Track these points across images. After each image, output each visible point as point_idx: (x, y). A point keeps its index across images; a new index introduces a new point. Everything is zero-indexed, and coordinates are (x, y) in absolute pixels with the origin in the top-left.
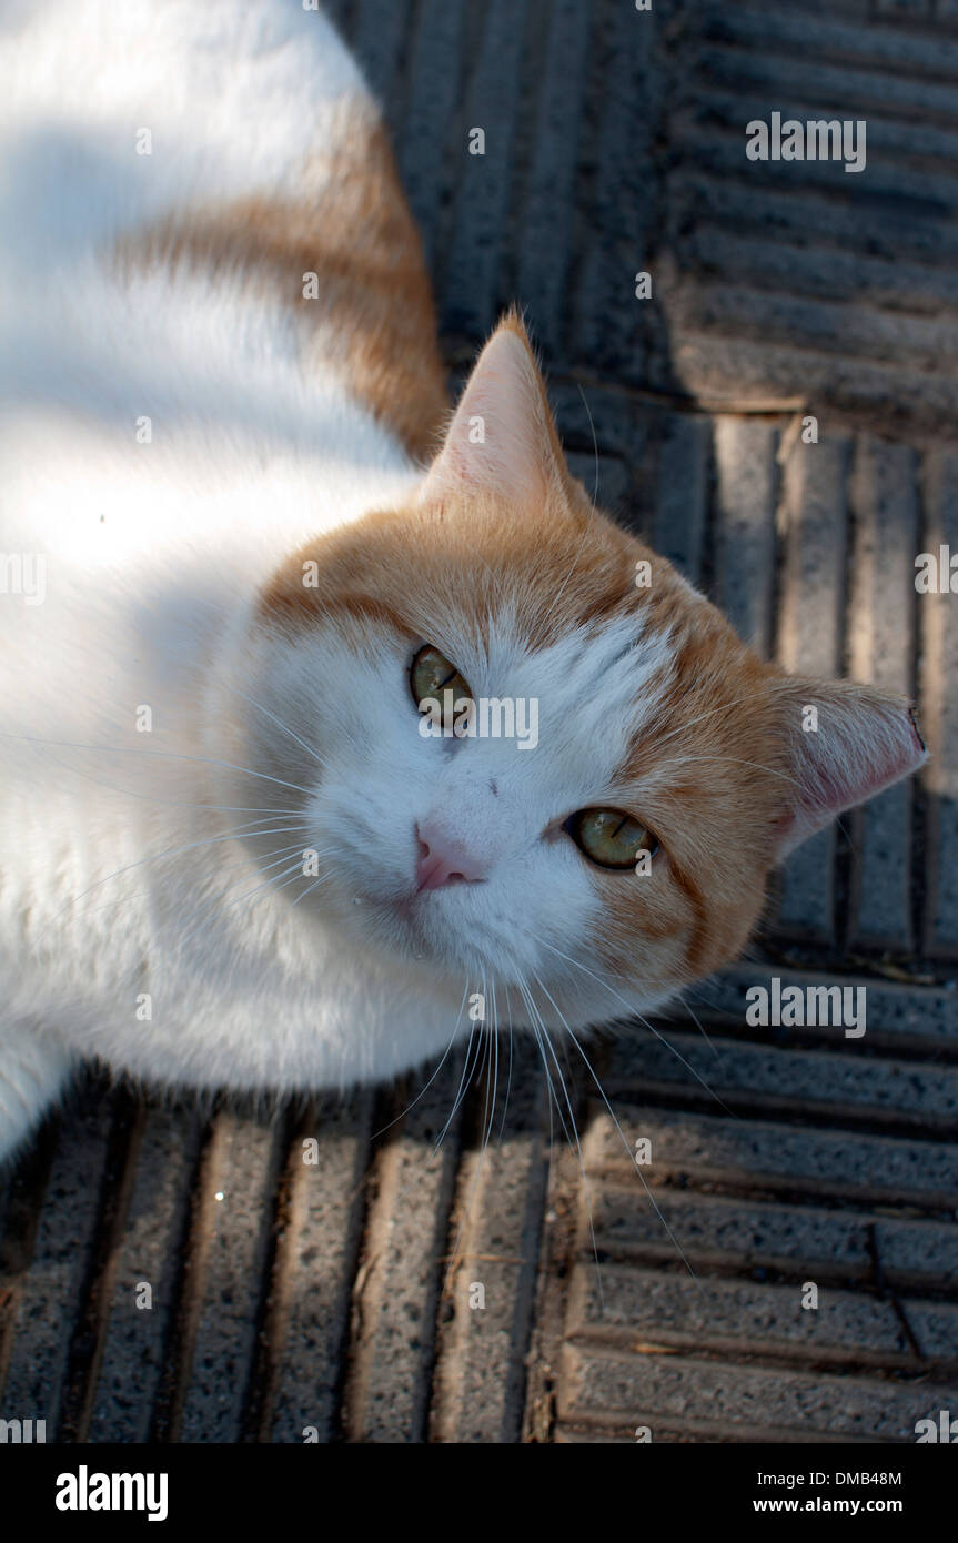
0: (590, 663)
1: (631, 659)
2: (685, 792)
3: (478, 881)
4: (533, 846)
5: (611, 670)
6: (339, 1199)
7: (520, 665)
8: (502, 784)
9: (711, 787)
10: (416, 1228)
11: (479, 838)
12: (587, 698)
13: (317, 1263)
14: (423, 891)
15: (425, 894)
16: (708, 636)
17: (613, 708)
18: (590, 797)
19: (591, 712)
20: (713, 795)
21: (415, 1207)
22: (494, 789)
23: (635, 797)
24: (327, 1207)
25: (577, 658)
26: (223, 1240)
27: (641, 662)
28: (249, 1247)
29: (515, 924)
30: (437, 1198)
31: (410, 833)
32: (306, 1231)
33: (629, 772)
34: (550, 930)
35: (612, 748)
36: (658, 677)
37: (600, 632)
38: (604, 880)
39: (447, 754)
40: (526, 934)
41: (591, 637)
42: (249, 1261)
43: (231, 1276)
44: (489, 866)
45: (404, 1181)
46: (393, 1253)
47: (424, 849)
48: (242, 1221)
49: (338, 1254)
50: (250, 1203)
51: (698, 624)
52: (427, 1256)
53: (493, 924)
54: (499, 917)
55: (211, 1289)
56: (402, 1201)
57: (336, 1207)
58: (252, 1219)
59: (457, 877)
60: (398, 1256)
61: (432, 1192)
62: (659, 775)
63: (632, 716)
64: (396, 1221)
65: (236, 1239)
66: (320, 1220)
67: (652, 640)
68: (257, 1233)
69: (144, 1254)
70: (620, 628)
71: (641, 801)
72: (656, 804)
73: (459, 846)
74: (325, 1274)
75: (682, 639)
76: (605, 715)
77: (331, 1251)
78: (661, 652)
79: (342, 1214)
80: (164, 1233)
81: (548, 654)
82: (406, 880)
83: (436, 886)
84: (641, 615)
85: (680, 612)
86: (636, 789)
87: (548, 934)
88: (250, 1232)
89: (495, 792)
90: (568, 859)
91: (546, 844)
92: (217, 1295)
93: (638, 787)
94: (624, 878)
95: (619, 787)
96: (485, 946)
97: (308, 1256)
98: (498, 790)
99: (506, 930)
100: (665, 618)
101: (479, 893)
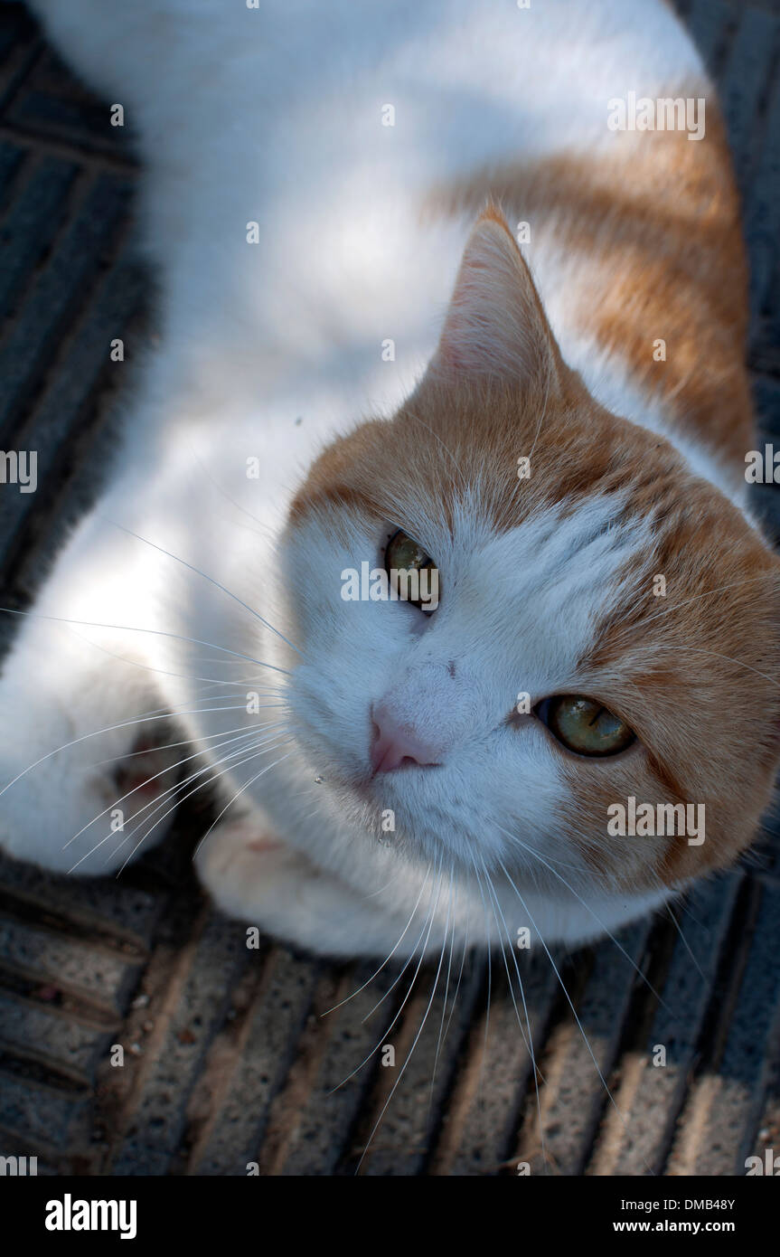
0: (559, 543)
1: (607, 539)
2: (659, 679)
3: (433, 766)
4: (495, 730)
5: (582, 552)
6: (586, 1085)
7: (485, 544)
8: (462, 665)
9: (690, 677)
10: (648, 1123)
11: (431, 721)
12: (555, 580)
13: (559, 1139)
14: (378, 774)
15: (380, 777)
16: (702, 523)
17: (582, 591)
18: (558, 683)
19: (556, 595)
20: (694, 686)
21: (651, 1105)
22: (452, 670)
23: (602, 685)
24: (574, 1092)
25: (546, 538)
26: (482, 1104)
27: (619, 544)
28: (503, 1113)
29: (475, 811)
30: (671, 1101)
31: (367, 714)
32: (554, 1109)
33: (596, 659)
34: (514, 817)
35: (579, 632)
36: (637, 561)
37: (574, 511)
38: (574, 767)
39: (413, 636)
40: (487, 821)
41: (564, 516)
42: (501, 1126)
43: (482, 1136)
44: (443, 751)
45: (644, 1080)
46: (624, 1143)
47: (376, 731)
48: (500, 1090)
49: (578, 1134)
50: (509, 1075)
51: (692, 509)
52: (654, 1150)
53: (449, 809)
54: (457, 803)
55: (464, 1144)
56: (639, 1098)
57: (582, 1093)
58: (509, 1090)
59: (408, 761)
60: (630, 1145)
61: (668, 1095)
62: (631, 661)
63: (601, 601)
64: (633, 1114)
65: (492, 1104)
66: (567, 1102)
67: (632, 522)
68: (512, 1102)
69: (410, 1103)
70: (597, 507)
71: (610, 689)
72: (627, 692)
73: (408, 729)
74: (564, 1150)
75: (671, 523)
76: (571, 598)
77: (573, 1130)
78: (643, 536)
79: (587, 1100)
80: (431, 1088)
81: (514, 534)
82: (360, 762)
83: (390, 769)
84: (622, 495)
85: (672, 495)
86: (606, 676)
87: (512, 823)
88: (505, 1101)
89: (452, 674)
90: (536, 745)
91: (511, 729)
92: (468, 1151)
93: (607, 674)
94: (597, 766)
95: (585, 675)
96: (442, 830)
97: (553, 1131)
98: (457, 672)
99: (464, 815)
100: (653, 500)
101: (435, 778)
